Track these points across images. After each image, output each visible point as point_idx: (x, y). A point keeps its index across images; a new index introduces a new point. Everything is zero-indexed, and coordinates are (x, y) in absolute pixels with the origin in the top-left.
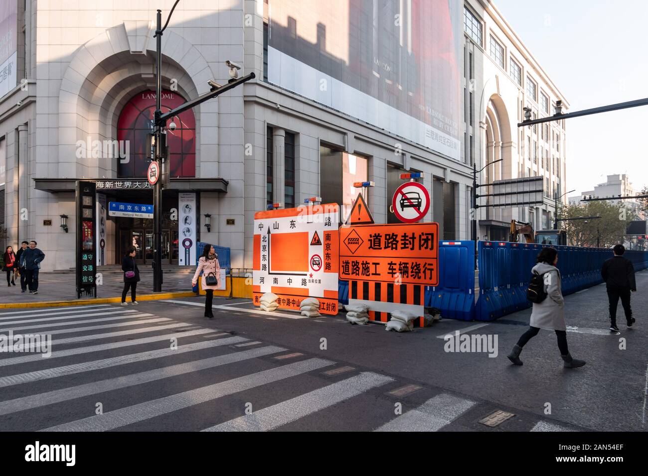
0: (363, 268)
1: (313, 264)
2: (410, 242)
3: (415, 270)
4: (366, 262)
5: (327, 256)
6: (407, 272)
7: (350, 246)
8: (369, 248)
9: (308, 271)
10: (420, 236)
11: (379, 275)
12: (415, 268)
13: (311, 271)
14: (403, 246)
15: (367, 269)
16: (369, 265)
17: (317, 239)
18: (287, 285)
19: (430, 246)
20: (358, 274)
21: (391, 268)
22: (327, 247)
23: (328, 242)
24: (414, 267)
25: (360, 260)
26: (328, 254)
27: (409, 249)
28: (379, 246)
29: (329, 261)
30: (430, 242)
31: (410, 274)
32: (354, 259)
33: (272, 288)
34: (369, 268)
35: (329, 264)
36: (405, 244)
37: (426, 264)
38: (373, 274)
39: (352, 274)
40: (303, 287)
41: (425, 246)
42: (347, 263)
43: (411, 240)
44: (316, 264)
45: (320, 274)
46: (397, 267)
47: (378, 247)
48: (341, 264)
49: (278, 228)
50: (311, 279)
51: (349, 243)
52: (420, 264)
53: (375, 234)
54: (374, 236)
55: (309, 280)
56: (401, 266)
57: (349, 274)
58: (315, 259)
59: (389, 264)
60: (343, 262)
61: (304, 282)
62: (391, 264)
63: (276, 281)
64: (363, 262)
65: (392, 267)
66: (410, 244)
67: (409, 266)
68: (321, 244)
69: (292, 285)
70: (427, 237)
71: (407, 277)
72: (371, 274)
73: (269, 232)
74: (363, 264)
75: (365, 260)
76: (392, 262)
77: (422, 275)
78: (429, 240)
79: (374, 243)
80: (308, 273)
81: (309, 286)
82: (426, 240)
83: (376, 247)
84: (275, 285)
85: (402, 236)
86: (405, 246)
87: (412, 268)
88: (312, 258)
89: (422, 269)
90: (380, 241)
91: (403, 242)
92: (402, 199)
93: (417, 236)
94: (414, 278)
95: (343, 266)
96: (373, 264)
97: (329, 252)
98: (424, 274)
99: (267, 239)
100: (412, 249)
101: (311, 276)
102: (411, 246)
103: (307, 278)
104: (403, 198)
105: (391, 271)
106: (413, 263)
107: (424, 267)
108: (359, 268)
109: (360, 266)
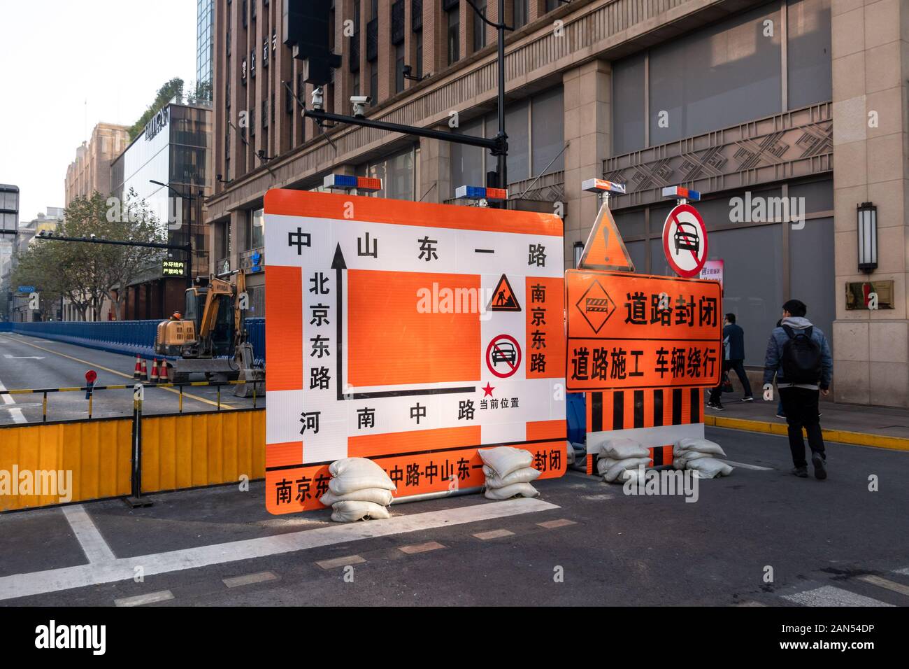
0: (614, 362)
1: (495, 360)
2: (688, 311)
3: (694, 361)
4: (620, 349)
5: (536, 337)
6: (682, 366)
7: (589, 315)
8: (627, 321)
9: (478, 378)
10: (701, 301)
11: (641, 374)
12: (694, 358)
13: (486, 377)
14: (678, 318)
15: (620, 364)
16: (624, 357)
17: (507, 295)
18: (410, 425)
19: (712, 322)
20: (605, 377)
21: (661, 360)
22: (537, 317)
23: (536, 305)
24: (692, 356)
25: (609, 346)
26: (537, 333)
27: (687, 324)
28: (643, 317)
29: (542, 351)
30: (712, 312)
31: (686, 369)
32: (599, 345)
33: (352, 440)
34: (624, 361)
35: (541, 357)
36: (680, 315)
37: (707, 349)
38: (631, 374)
39: (593, 377)
40: (465, 423)
41: (707, 319)
42: (583, 353)
43: (689, 308)
44: (504, 359)
45: (518, 384)
46: (668, 358)
47: (640, 319)
48: (572, 356)
49: (375, 255)
50: (489, 398)
51: (589, 310)
52: (700, 351)
53: (636, 293)
54: (634, 298)
55: (484, 404)
56: (675, 356)
57: (586, 378)
58: (501, 347)
59: (658, 352)
60: (575, 351)
61: (467, 410)
62: (661, 352)
63: (366, 417)
64: (615, 349)
65: (663, 357)
66: (689, 316)
67: (686, 354)
68: (519, 309)
69: (426, 424)
70: (709, 304)
71: (683, 375)
72: (628, 375)
73: (339, 263)
74: (613, 354)
75: (618, 345)
76: (662, 348)
77: (701, 369)
78: (712, 309)
79: (635, 312)
80: (480, 385)
81: (481, 417)
82: (708, 309)
83: (638, 319)
84: (366, 431)
85: (677, 301)
86: (681, 318)
87: (690, 358)
88: (492, 343)
89: (703, 359)
90: (643, 308)
91: (678, 311)
92: (677, 233)
93: (696, 301)
94: (692, 376)
95: (574, 361)
96: (633, 353)
97: (541, 328)
98: (704, 368)
99: (331, 285)
100: (691, 324)
101: (488, 390)
102: (688, 319)
103: (477, 397)
104: (679, 231)
105: (660, 366)
106: (691, 349)
107: (704, 355)
108: (606, 364)
109: (609, 359)
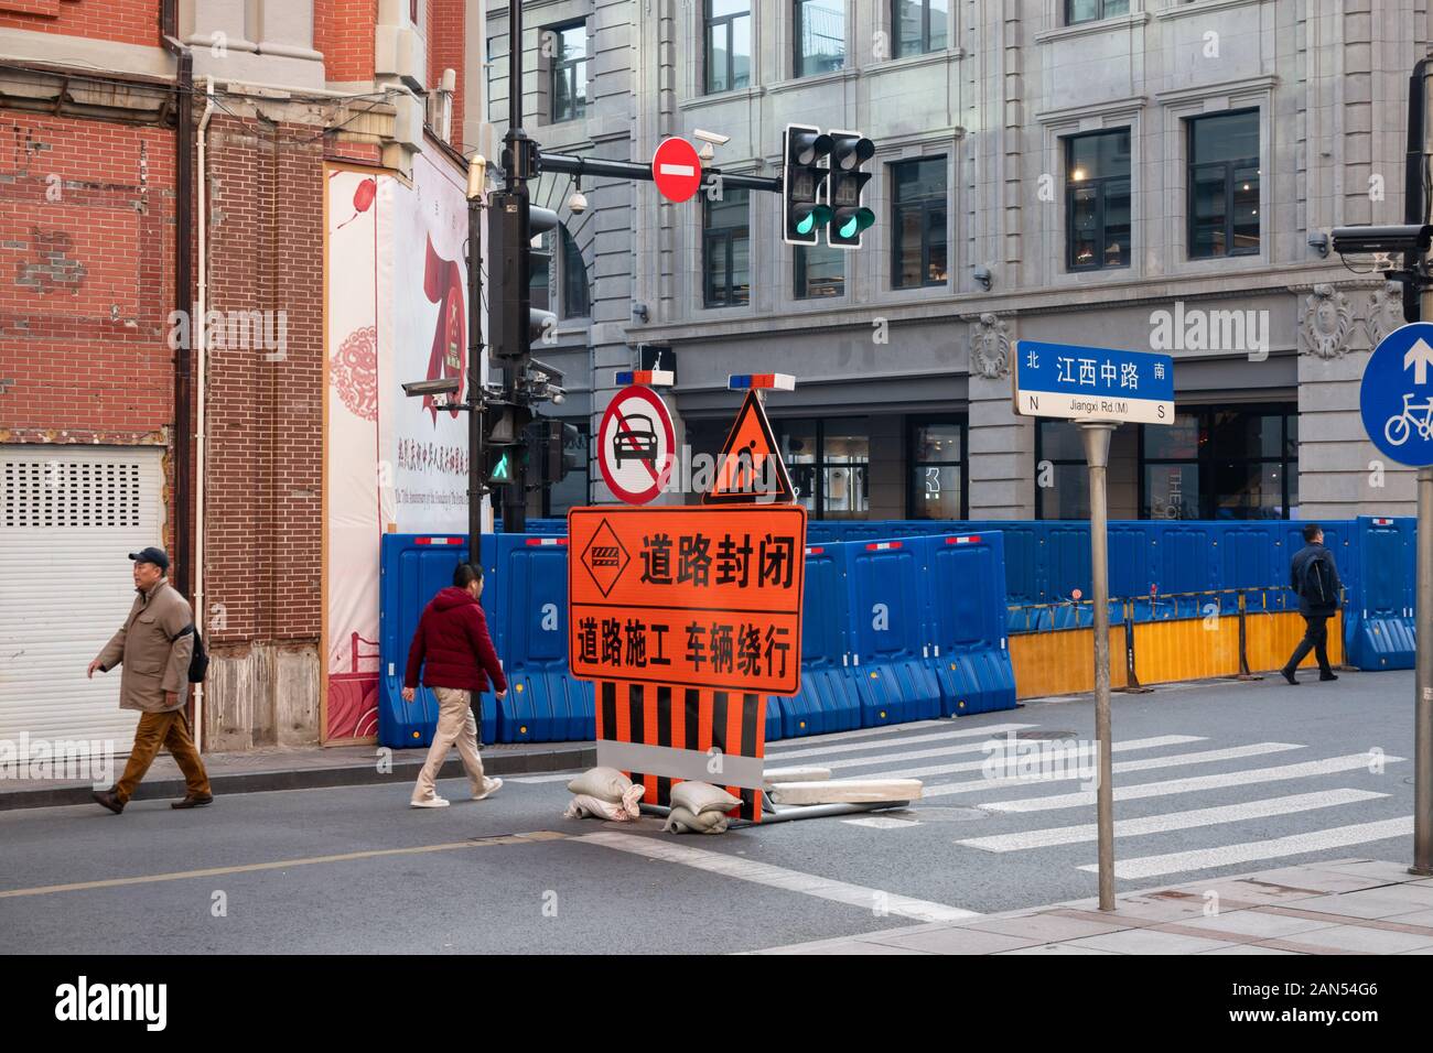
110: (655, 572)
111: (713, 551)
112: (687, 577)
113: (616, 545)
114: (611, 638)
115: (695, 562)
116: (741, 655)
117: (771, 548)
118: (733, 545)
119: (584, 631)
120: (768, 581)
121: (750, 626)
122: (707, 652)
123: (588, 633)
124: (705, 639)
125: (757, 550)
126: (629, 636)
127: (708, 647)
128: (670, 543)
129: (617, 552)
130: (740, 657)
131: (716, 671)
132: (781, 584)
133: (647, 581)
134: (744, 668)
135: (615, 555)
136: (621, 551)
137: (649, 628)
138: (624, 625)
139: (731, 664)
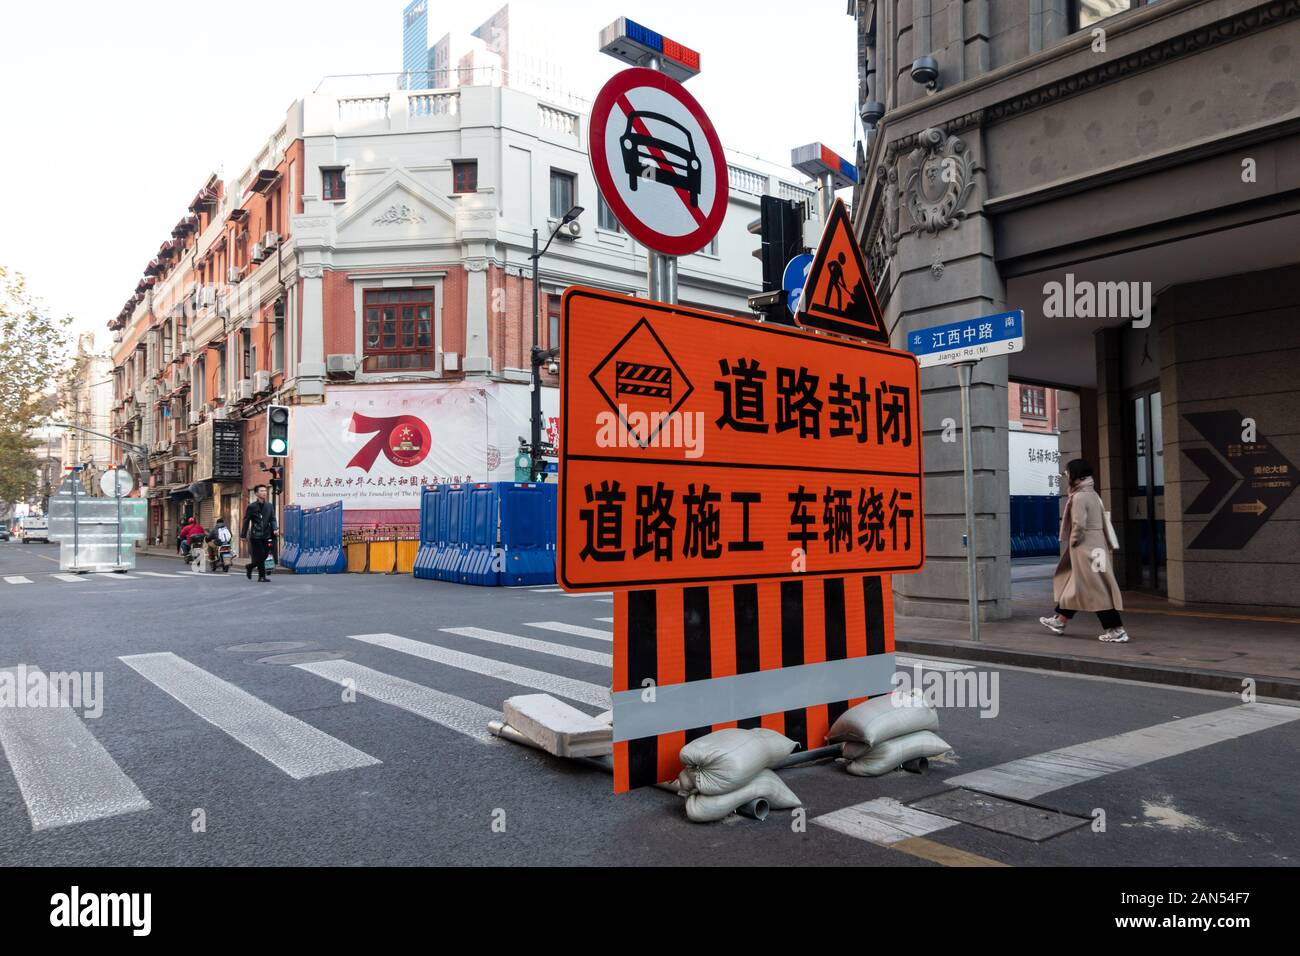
110: (741, 414)
111: (823, 393)
112: (791, 424)
113: (666, 363)
114: (655, 515)
115: (799, 405)
116: (862, 526)
117: (887, 398)
118: (847, 388)
119: (594, 505)
120: (887, 437)
121: (872, 490)
122: (820, 528)
123: (601, 509)
124: (816, 509)
125: (873, 398)
126: (689, 510)
127: (819, 520)
128: (763, 375)
129: (668, 375)
130: (860, 530)
131: (831, 551)
132: (901, 442)
133: (727, 425)
134: (866, 543)
135: (664, 381)
136: (675, 375)
137: (726, 497)
138: (681, 492)
139: (850, 539)
